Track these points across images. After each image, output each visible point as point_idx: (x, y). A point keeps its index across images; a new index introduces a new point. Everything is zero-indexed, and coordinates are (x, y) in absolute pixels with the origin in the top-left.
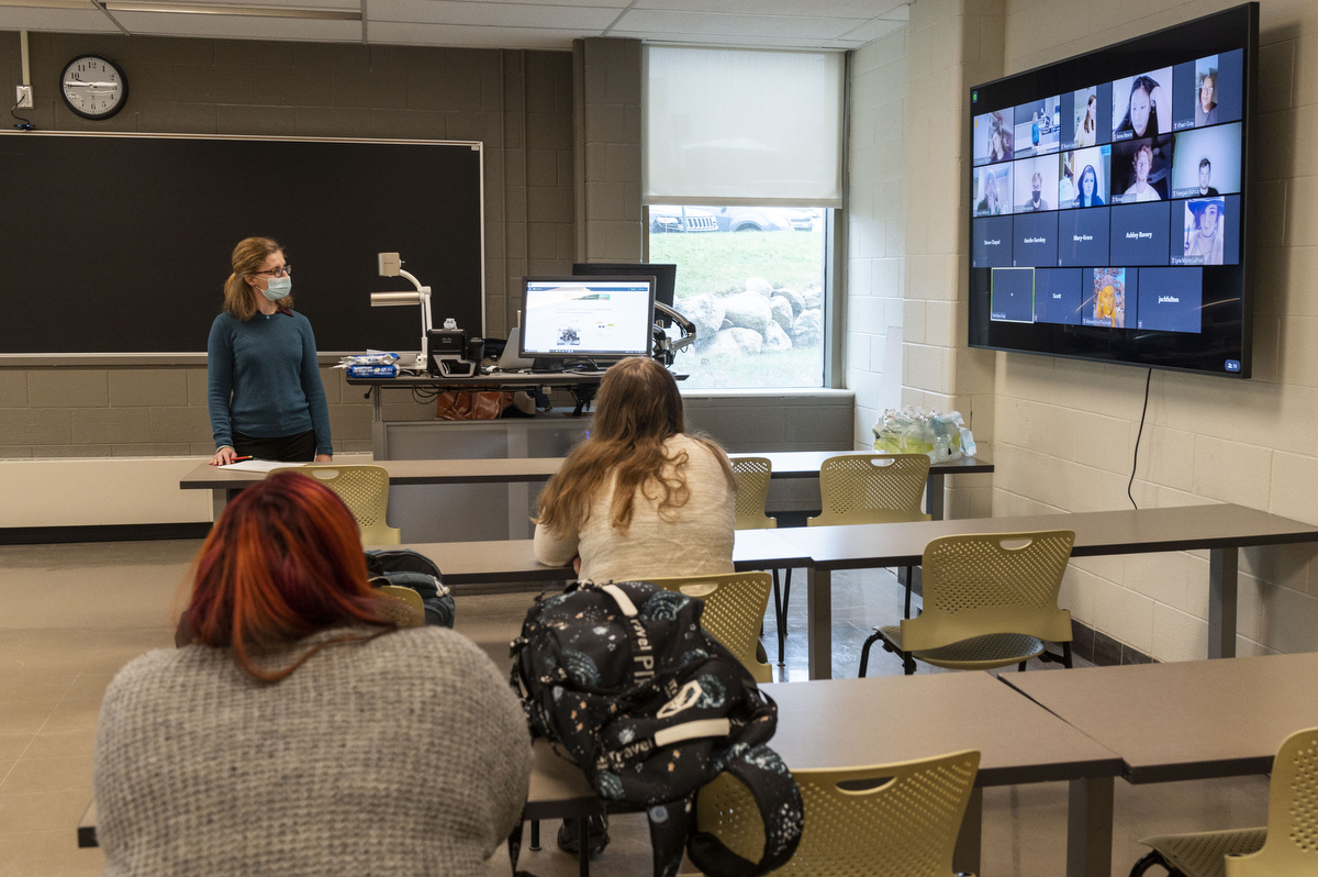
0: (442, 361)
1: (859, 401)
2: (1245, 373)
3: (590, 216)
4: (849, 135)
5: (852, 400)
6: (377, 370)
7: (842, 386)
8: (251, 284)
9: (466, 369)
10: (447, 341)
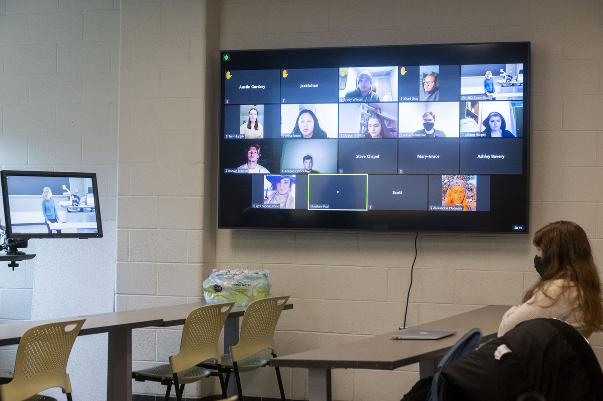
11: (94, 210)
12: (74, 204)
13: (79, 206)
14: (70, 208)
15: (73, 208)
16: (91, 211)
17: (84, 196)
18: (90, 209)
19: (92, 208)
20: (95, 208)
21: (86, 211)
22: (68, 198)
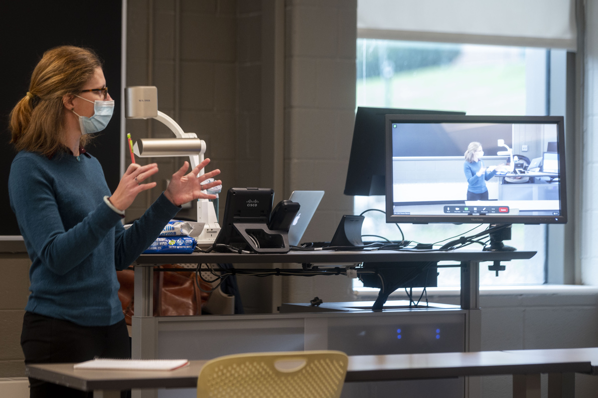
0: (248, 232)
6: (171, 243)
10: (252, 204)
11: (557, 179)
12: (517, 170)
13: (526, 174)
14: (509, 177)
15: (515, 178)
16: (550, 182)
17: (537, 156)
18: (549, 179)
19: (553, 177)
20: (559, 177)
21: (540, 182)
22: (505, 161)
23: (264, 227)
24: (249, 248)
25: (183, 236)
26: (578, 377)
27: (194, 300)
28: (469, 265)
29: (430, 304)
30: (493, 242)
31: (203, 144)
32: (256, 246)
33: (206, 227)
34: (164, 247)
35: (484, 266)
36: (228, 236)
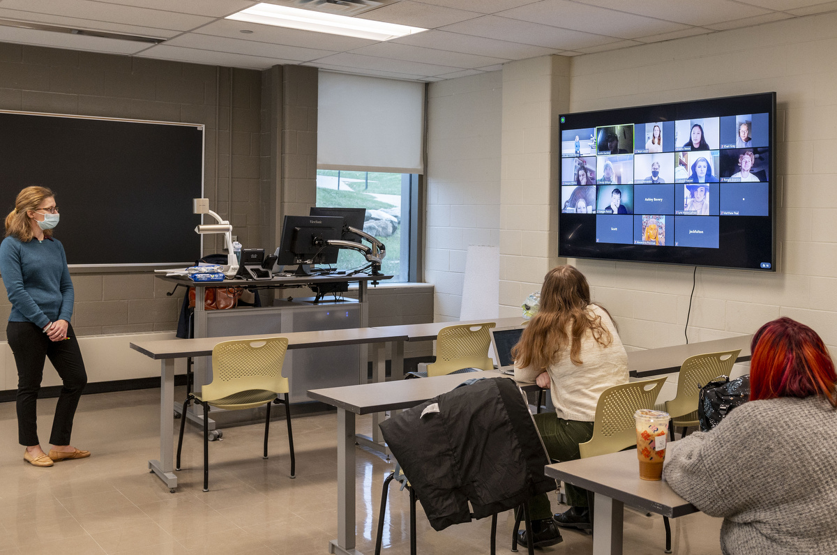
0: (252, 270)
1: (437, 289)
2: (773, 269)
3: (287, 175)
4: (427, 131)
5: (431, 290)
6: (212, 276)
7: (420, 280)
8: (31, 217)
9: (266, 275)
10: (254, 256)
23: (259, 267)
24: (251, 278)
25: (218, 273)
26: (405, 342)
27: (234, 296)
28: (362, 282)
29: (345, 299)
30: (373, 271)
31: (231, 227)
32: (255, 277)
33: (232, 267)
34: (208, 278)
35: (369, 282)
36: (242, 272)
